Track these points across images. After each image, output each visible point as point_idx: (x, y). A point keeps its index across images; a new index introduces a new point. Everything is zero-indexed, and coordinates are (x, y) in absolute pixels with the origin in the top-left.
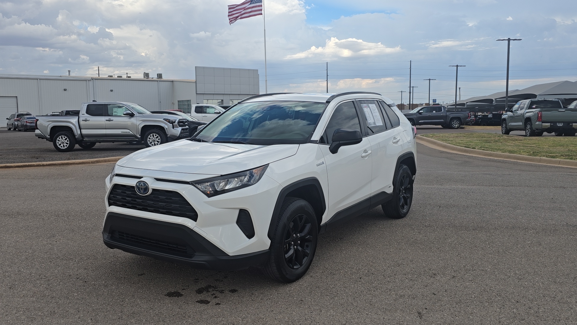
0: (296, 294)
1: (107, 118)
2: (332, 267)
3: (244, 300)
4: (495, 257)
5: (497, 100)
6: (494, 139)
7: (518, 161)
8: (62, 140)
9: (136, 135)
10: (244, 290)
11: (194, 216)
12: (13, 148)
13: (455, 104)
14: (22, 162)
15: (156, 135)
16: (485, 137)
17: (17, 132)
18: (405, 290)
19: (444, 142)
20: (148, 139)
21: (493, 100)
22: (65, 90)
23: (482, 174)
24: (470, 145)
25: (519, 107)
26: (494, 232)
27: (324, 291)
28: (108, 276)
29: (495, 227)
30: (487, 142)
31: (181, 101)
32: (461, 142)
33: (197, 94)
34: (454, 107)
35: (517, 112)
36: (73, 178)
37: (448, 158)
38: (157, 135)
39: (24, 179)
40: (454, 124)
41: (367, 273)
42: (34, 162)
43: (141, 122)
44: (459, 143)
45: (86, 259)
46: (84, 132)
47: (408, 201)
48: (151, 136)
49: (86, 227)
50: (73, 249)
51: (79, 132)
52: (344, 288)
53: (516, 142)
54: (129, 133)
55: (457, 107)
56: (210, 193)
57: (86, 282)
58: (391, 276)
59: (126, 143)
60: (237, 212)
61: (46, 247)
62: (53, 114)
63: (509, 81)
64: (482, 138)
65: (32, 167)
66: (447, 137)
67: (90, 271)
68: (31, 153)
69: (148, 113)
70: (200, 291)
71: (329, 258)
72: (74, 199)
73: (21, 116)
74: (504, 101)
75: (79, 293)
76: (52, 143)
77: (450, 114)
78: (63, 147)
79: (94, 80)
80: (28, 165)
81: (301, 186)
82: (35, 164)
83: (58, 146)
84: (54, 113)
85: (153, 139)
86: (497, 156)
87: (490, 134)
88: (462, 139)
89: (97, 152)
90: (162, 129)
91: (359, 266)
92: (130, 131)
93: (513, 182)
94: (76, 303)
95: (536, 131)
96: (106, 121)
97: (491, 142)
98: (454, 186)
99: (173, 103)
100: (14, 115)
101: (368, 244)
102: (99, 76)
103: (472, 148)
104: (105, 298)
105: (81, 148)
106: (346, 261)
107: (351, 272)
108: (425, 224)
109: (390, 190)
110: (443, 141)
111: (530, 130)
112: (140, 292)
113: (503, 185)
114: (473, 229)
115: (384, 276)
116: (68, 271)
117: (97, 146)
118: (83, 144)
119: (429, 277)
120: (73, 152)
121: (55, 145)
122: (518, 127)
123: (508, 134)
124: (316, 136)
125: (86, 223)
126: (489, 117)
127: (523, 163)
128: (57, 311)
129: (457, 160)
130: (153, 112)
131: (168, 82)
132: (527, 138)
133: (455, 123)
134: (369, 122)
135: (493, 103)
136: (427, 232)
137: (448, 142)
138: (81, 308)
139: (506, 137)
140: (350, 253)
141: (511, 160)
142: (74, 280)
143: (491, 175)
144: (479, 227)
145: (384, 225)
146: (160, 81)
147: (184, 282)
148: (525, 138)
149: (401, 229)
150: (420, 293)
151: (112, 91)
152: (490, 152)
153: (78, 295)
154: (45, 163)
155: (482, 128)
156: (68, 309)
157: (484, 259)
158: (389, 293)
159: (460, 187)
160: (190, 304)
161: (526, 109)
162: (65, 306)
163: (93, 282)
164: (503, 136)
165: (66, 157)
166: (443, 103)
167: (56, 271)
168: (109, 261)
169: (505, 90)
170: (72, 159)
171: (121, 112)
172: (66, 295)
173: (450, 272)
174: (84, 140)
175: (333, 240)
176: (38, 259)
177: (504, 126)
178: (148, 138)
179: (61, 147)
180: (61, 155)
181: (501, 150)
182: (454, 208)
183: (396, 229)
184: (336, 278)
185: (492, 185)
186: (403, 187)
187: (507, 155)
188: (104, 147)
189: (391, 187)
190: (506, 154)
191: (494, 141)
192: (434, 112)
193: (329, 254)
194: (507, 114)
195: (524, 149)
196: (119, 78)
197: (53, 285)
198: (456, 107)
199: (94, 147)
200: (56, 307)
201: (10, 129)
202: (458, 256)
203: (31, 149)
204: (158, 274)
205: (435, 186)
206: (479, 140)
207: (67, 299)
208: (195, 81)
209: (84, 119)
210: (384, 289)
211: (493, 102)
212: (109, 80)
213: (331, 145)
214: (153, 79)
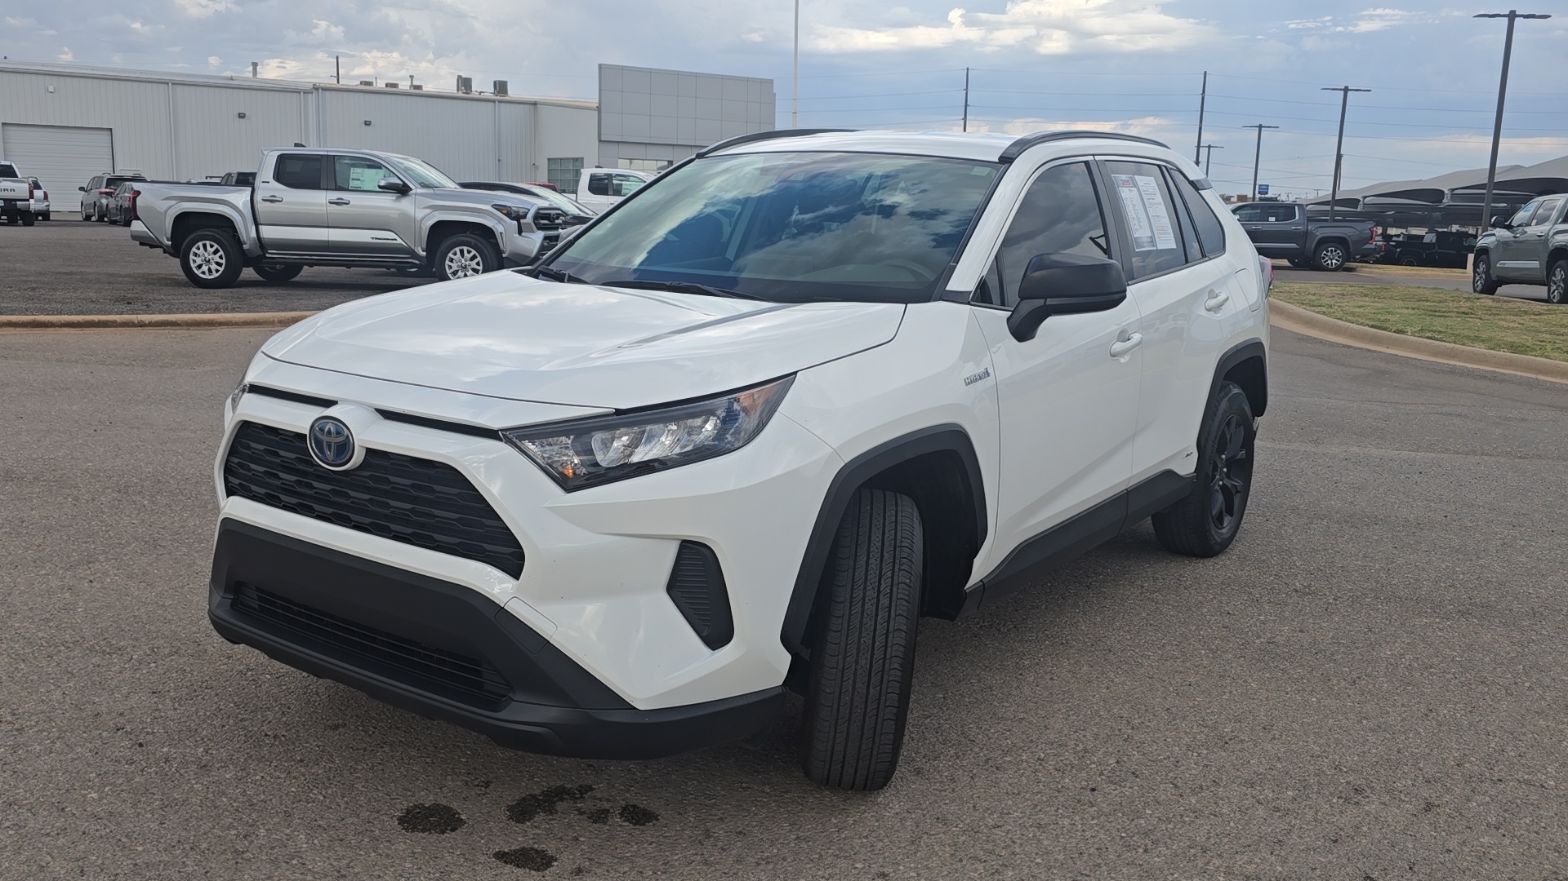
0: (862, 845)
1: (334, 195)
2: (991, 735)
3: (676, 857)
4: (1560, 727)
5: (1456, 192)
6: (1456, 308)
7: (1541, 377)
8: (206, 255)
9: (413, 247)
10: (680, 814)
11: (511, 560)
12: (74, 269)
13: (1330, 199)
14: (82, 313)
15: (469, 252)
16: (1427, 301)
17: (106, 225)
18: (1261, 852)
19: (1305, 309)
20: (447, 262)
21: (1443, 192)
22: (241, 116)
23: (1437, 413)
24: (1387, 321)
25: (1533, 217)
26: (1535, 627)
27: (964, 838)
28: (224, 726)
29: (1533, 609)
30: (1437, 314)
31: (558, 159)
32: (1358, 310)
33: (600, 141)
34: (1328, 208)
35: (1527, 229)
36: (215, 368)
37: (1324, 359)
38: (474, 252)
39: (76, 362)
40: (1327, 258)
41: (1113, 771)
42: (117, 314)
43: (428, 211)
44: (1353, 314)
45: (167, 651)
46: (268, 232)
47: (1235, 501)
48: (455, 254)
49: (200, 534)
50: (136, 614)
51: (253, 234)
52: (1036, 830)
53: (1526, 318)
54: (394, 242)
55: (1336, 208)
56: (574, 473)
57: (141, 745)
58: (1201, 787)
59: (384, 269)
60: (671, 552)
61: (53, 601)
62: (209, 180)
63: (1501, 140)
64: (1419, 301)
65: (108, 329)
66: (1314, 294)
67: (168, 701)
68: (119, 286)
69: (451, 186)
70: (522, 812)
71: (979, 697)
72: (193, 435)
73: (118, 182)
74: (1480, 197)
75: (107, 789)
76: (179, 260)
77: (1317, 228)
78: (207, 273)
79: (320, 90)
80: (97, 320)
81: (907, 457)
82: (119, 321)
83: (195, 270)
84: (211, 177)
85: (460, 261)
86: (1472, 358)
87: (1440, 291)
88: (1360, 304)
89: (303, 292)
90: (486, 233)
91: (1084, 736)
92: (396, 237)
93: (1539, 443)
94: (84, 833)
96: (331, 203)
97: (1448, 317)
98: (1356, 449)
99: (534, 164)
100: (100, 178)
101: (1110, 651)
102: (338, 82)
103: (1395, 332)
104: (187, 820)
105: (261, 279)
106: (1036, 714)
107: (1057, 763)
108: (1294, 584)
109: (1186, 467)
110: (1304, 306)
111: (1562, 285)
112: (314, 802)
113: (1511, 453)
114: (1459, 611)
115: (1176, 786)
116: (94, 695)
117: (306, 276)
118: (267, 269)
119: (1341, 801)
120: (235, 290)
121: (186, 266)
122: (1526, 272)
123: (1493, 294)
124: (965, 277)
125: (204, 518)
126: (1424, 241)
127: (1557, 383)
128: (7, 864)
129: (1351, 366)
130: (464, 186)
131: (522, 106)
132: (1551, 306)
133: (1329, 254)
134: (1135, 236)
135: (1444, 201)
136: (1306, 614)
137: (1319, 309)
138: (94, 858)
139: (1490, 303)
140: (1050, 682)
141: (1519, 374)
142: (105, 734)
143: (1466, 417)
144: (1476, 605)
145: (1157, 578)
146: (500, 102)
147: (475, 769)
148: (1550, 307)
149: (1215, 598)
150: (1318, 872)
151: (367, 123)
152: (1453, 345)
153: (100, 799)
154: (146, 318)
155: (1408, 272)
156: (49, 858)
157: (1524, 734)
158: (1200, 865)
159: (1374, 451)
160: (481, 866)
161: (1556, 223)
162: (43, 843)
163: (165, 750)
164: (1481, 298)
165: (211, 303)
166: (1288, 196)
167: (57, 695)
168: (241, 668)
169: (1488, 166)
170: (227, 309)
171: (373, 178)
172: (62, 795)
173: (1410, 783)
174: (268, 255)
175: (991, 627)
176: (12, 644)
177: (1482, 270)
178: (448, 259)
179: (203, 273)
180: (200, 296)
181: (1483, 341)
182: (1377, 527)
183: (1200, 598)
184: (1006, 785)
185: (1474, 453)
186: (1224, 456)
187: (1506, 359)
188: (326, 279)
189: (1192, 455)
190: (1501, 353)
191: (1458, 313)
192: (1272, 219)
193: (979, 681)
194: (1494, 235)
195: (1555, 343)
196: (389, 89)
197: (27, 751)
198: (1332, 208)
199: (296, 279)
200: (9, 848)
201: (88, 218)
202: (1426, 715)
203: (121, 276)
204: (390, 728)
205: (1297, 444)
206: (1413, 309)
207: (56, 814)
208: (597, 105)
209: (267, 195)
210: (1181, 844)
211: (1443, 198)
212: (362, 95)
213: (1013, 312)
214: (482, 96)
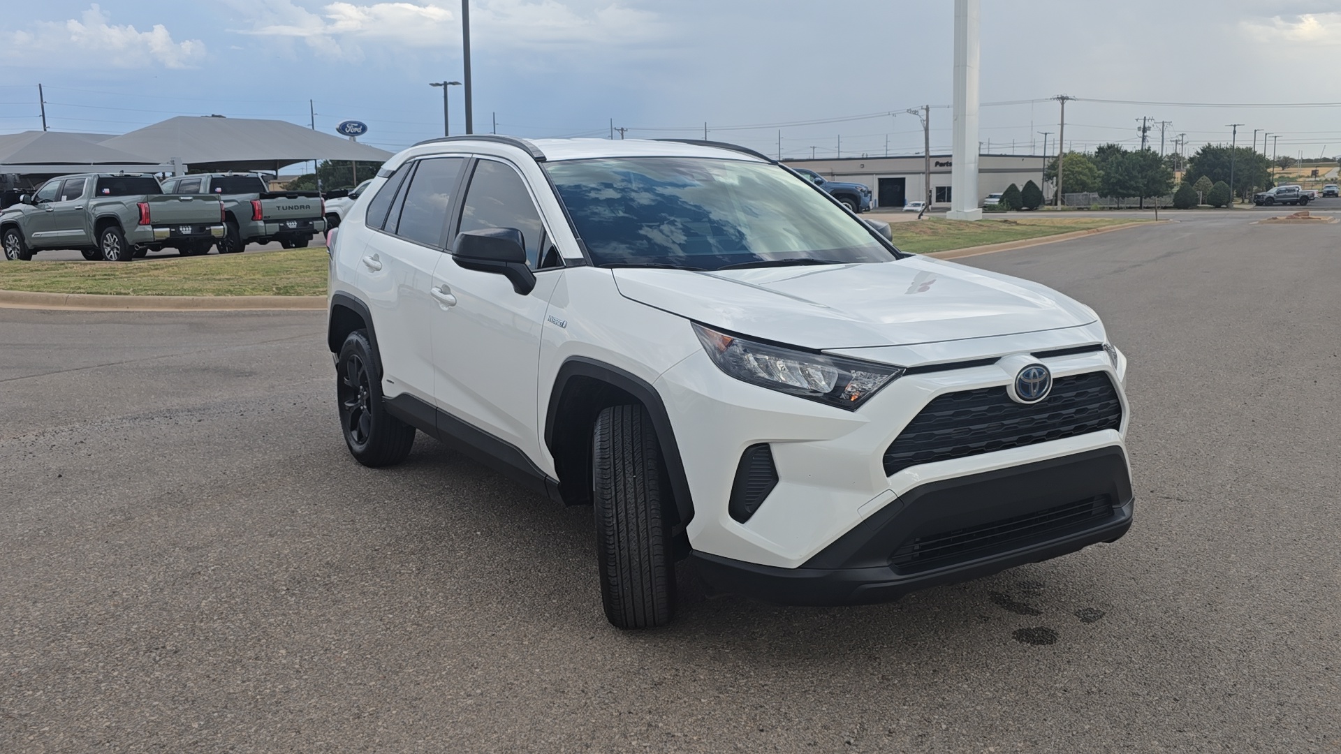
25: (61, 193)
35: (58, 203)
95: (137, 247)
161: (89, 197)
177: (12, 241)
